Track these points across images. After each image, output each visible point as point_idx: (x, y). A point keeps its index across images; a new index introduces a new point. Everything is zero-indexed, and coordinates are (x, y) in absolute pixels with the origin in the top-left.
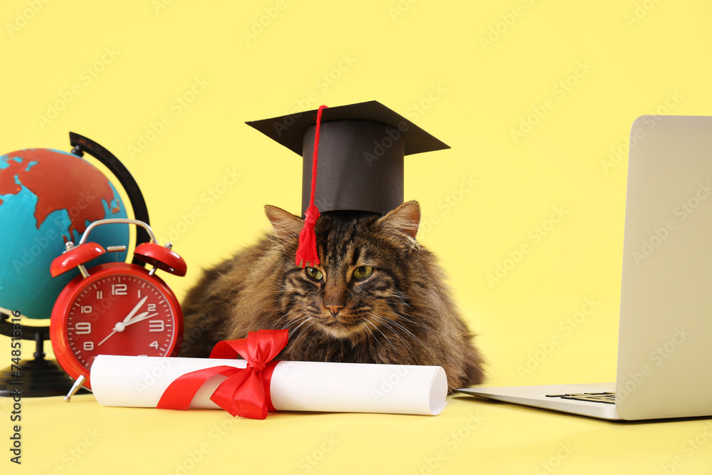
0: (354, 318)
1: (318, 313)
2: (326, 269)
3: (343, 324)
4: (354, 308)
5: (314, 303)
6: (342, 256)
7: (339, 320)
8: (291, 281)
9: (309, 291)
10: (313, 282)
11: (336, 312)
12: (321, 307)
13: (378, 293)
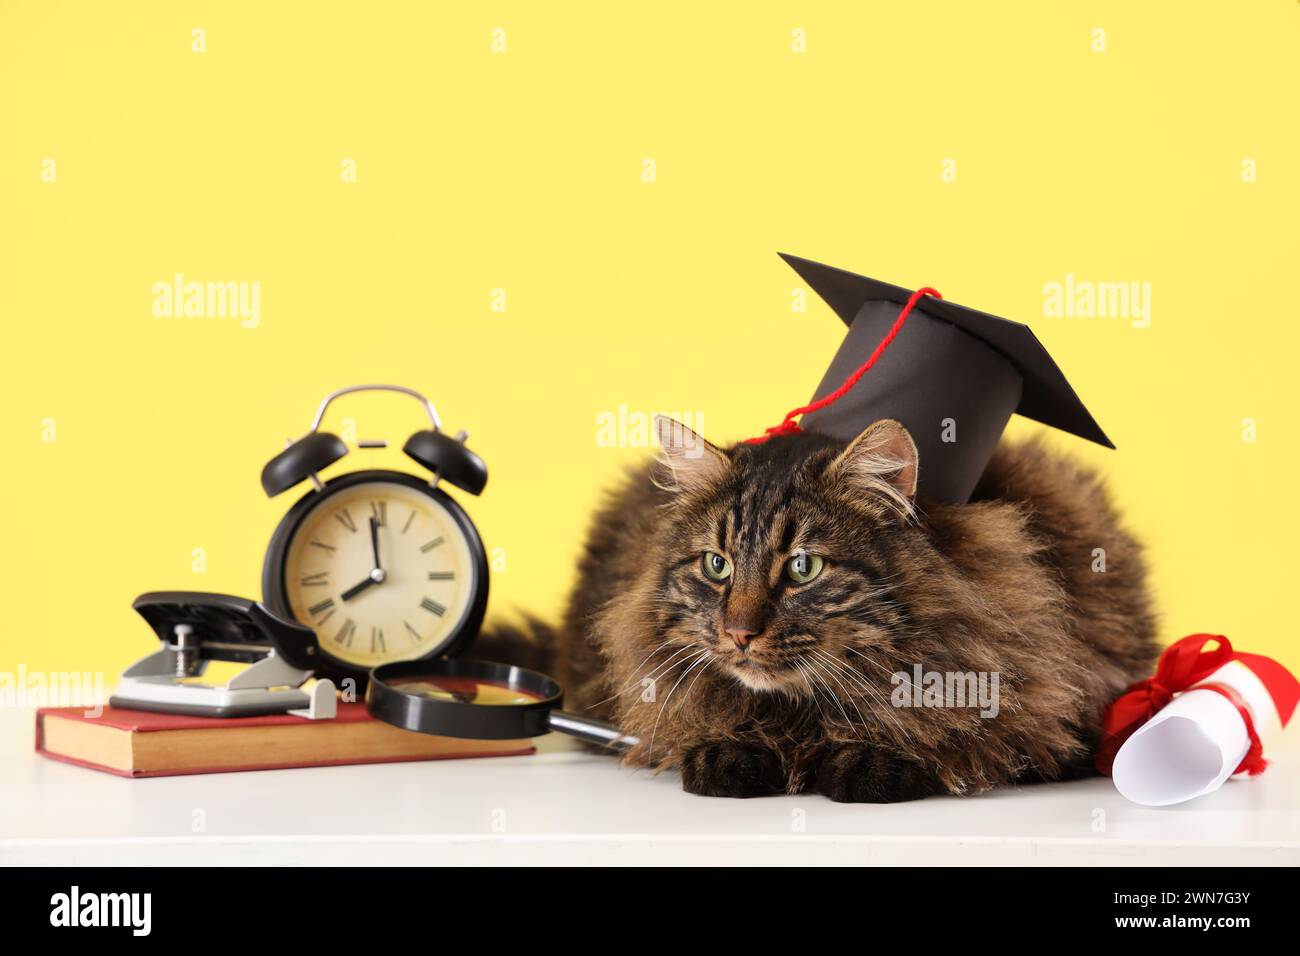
0: (783, 656)
1: (715, 643)
3: (763, 666)
6: (763, 533)
7: (752, 658)
9: (703, 602)
10: (712, 585)
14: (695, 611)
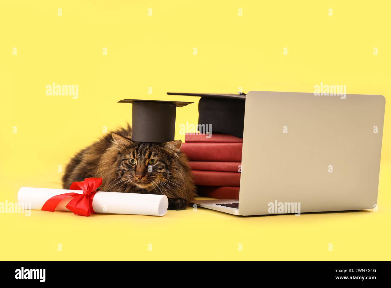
0: (149, 181)
1: (133, 178)
2: (137, 159)
3: (143, 183)
4: (149, 176)
5: (132, 174)
6: (144, 155)
7: (142, 181)
8: (122, 165)
9: (130, 169)
10: (131, 165)
11: (140, 178)
12: (134, 175)
13: (159, 171)
14: (128, 171)
